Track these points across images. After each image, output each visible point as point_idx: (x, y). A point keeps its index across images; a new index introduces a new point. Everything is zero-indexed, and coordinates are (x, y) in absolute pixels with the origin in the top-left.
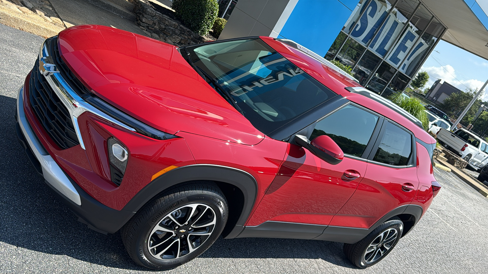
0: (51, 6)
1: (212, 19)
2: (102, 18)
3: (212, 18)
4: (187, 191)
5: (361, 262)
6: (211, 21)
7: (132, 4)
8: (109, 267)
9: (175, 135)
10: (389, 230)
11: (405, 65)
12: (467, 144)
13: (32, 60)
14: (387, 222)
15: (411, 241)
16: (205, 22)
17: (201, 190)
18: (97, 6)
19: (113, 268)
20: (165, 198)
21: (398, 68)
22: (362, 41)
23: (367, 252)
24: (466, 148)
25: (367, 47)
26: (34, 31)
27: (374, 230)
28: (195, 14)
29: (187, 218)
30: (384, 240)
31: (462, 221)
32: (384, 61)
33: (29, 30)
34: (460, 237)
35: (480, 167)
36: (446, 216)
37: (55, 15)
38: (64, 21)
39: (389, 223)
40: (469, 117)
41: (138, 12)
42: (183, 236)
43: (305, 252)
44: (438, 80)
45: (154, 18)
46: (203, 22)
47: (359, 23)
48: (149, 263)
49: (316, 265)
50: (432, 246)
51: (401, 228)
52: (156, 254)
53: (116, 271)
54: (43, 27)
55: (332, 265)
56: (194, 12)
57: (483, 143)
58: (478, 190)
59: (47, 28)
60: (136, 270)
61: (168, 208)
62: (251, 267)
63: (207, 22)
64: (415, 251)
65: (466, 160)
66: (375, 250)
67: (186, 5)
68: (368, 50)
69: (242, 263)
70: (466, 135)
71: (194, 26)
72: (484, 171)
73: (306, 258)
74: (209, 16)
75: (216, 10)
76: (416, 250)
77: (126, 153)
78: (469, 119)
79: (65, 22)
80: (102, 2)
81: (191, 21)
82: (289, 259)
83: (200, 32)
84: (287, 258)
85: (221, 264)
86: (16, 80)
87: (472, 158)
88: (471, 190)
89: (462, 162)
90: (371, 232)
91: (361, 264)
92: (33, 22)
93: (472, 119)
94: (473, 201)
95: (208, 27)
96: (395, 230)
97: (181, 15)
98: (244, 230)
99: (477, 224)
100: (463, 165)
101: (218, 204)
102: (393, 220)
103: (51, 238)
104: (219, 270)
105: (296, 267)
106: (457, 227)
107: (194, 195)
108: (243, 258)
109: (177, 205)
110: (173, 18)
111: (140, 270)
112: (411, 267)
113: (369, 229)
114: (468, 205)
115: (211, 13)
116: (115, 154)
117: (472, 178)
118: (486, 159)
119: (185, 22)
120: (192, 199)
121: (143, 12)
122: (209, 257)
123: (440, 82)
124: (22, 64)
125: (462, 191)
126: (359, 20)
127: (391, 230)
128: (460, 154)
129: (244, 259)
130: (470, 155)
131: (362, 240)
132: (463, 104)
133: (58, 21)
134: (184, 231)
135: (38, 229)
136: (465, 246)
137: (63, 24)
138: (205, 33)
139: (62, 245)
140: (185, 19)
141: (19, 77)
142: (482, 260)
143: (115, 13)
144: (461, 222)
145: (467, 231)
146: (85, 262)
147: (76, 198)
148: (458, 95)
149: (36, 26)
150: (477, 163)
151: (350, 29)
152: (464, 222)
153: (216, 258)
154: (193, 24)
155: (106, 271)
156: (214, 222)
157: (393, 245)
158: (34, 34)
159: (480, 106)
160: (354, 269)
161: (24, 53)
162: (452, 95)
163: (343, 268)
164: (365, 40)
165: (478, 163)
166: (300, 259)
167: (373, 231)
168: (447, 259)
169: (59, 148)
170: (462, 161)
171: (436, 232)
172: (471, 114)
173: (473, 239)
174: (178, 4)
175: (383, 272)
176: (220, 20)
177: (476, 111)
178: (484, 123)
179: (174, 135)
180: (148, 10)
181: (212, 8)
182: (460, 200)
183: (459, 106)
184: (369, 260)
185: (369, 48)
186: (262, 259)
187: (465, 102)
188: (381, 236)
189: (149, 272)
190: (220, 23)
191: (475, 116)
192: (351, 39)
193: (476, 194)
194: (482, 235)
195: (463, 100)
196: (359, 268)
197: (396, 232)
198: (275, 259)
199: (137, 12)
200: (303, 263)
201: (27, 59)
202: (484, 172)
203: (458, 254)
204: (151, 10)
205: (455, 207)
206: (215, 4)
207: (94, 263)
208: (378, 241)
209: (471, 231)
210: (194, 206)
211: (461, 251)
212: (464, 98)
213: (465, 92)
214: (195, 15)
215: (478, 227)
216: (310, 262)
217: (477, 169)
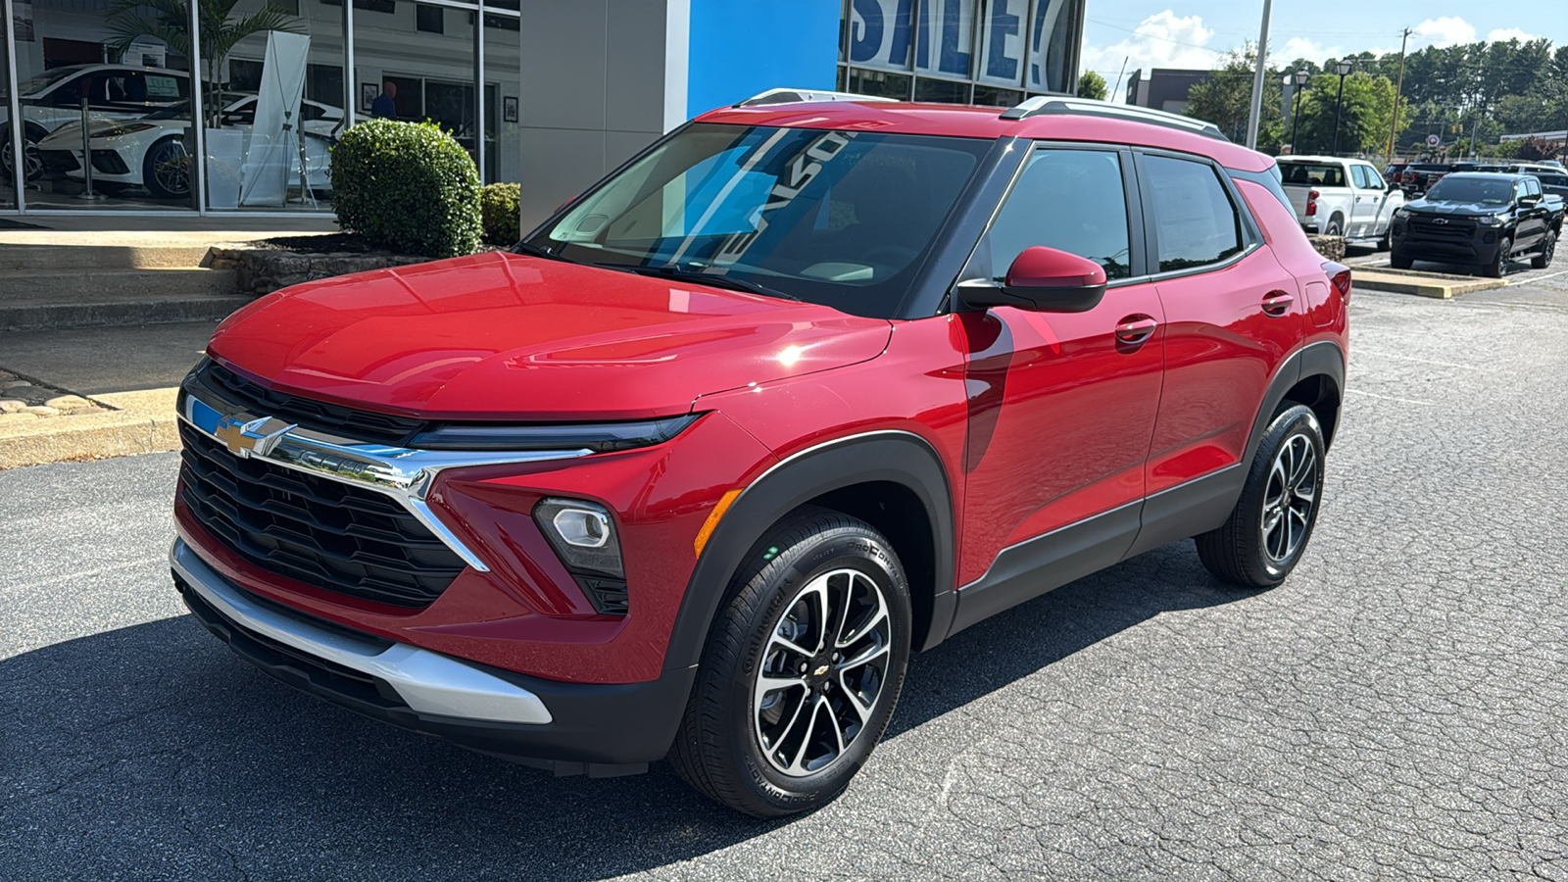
0: (21, 378)
1: (470, 197)
2: (175, 346)
3: (468, 193)
4: (787, 552)
5: (1265, 568)
6: (470, 203)
7: (226, 271)
8: (696, 859)
9: (694, 410)
10: (1289, 443)
11: (1035, 67)
12: (1314, 189)
13: (91, 523)
14: (1274, 424)
15: (1343, 475)
16: (455, 214)
17: (816, 534)
18: (134, 323)
19: (707, 856)
20: (743, 596)
21: (1023, 85)
22: (891, 61)
23: (1266, 532)
24: (1318, 202)
25: (911, 70)
26: (33, 458)
27: (1254, 462)
28: (418, 206)
29: (818, 626)
30: (1291, 479)
31: (1428, 377)
32: (976, 86)
33: (18, 462)
34: (1452, 413)
35: (1379, 233)
36: (1382, 384)
37: (53, 392)
38: (89, 396)
39: (1280, 424)
40: (1270, 129)
41: (256, 284)
42: (827, 685)
43: (1117, 615)
44: (1131, 76)
45: (311, 274)
46: (453, 218)
47: (855, 16)
48: (785, 796)
49: (1163, 630)
50: (1400, 464)
51: (1313, 424)
52: (790, 766)
53: (719, 858)
54: (49, 433)
55: (1201, 611)
56: (412, 201)
57: (1351, 166)
58: (1413, 291)
59: (64, 431)
60: (762, 833)
61: (766, 618)
62: (1019, 705)
63: (461, 212)
64: (1369, 491)
65: (1336, 233)
66: (1281, 517)
67: (378, 195)
68: (919, 79)
69: (991, 707)
70: (1296, 169)
71: (431, 241)
72: (1398, 235)
73: (1129, 626)
74: (458, 194)
75: (469, 167)
76: (1369, 489)
77: (600, 517)
78: (1271, 134)
79: (95, 397)
80: (141, 306)
81: (418, 232)
82: (1091, 647)
83: (456, 249)
84: (1085, 647)
85: (945, 731)
86: (96, 585)
87: (1347, 220)
88: (1397, 300)
89: (1330, 244)
90: (1250, 472)
91: (1268, 572)
92: (16, 434)
93: (1282, 131)
94: (1418, 322)
95: (471, 225)
96: (1302, 438)
97: (379, 229)
98: (961, 602)
99: (1467, 366)
100: (1336, 250)
101: (871, 552)
102: (1284, 411)
103: (507, 865)
104: (951, 745)
105: (1123, 656)
106: (1425, 395)
107: (808, 554)
108: (984, 694)
109: (781, 598)
110: (364, 252)
111: (772, 830)
112: (1386, 529)
113: (1241, 461)
114: (1414, 335)
115: (460, 182)
116: (570, 539)
117: (1379, 271)
118: (1382, 206)
119: (400, 243)
120: (808, 567)
121: (272, 274)
122: (905, 731)
123: (1143, 77)
124: (76, 545)
125: (1375, 314)
126: (853, 10)
127: (1294, 441)
128: (1311, 226)
129: (987, 696)
130: (1337, 216)
131: (1238, 505)
132: (1233, 102)
133: (74, 402)
134: (825, 668)
135: (460, 862)
136: (1475, 426)
137: (94, 404)
138: (473, 245)
139: (547, 866)
140: (396, 234)
141: (97, 576)
142: (1539, 437)
143: (194, 320)
144: (1429, 380)
145: (1456, 392)
146: (633, 875)
147: (528, 708)
148: (1209, 85)
149: (33, 438)
150: (1367, 229)
151: (840, 45)
152: (1432, 376)
153: (921, 724)
154: (426, 237)
155: (694, 869)
156: (883, 611)
157: (1318, 482)
158: (38, 464)
159: (1282, 86)
160: (1258, 596)
161: (56, 519)
162: (1192, 94)
163: (1232, 606)
164: (896, 57)
165: (1371, 226)
166: (1116, 635)
167: (1252, 467)
168: (1457, 472)
169: (414, 608)
170: (1329, 241)
171: (1384, 430)
172: (1270, 119)
173: (1483, 402)
174: (355, 204)
175: (1329, 570)
176: (490, 191)
177: (1278, 103)
178: (1318, 123)
179: (690, 414)
180: (284, 260)
181: (456, 167)
182: (1388, 335)
183: (1227, 114)
184: (1280, 554)
185: (920, 72)
186: (1028, 677)
187: (1236, 93)
188: (1278, 470)
189: (793, 824)
190: (496, 198)
191: (1284, 118)
192: (859, 69)
193: (1414, 303)
194: (1498, 384)
195: (1228, 91)
196: (1270, 587)
197: (1308, 441)
198: (1059, 664)
199: (252, 284)
200: (1128, 639)
201: (78, 529)
202: (1399, 238)
203: (1473, 451)
204: (290, 258)
205: (1389, 355)
206: (456, 151)
207: (654, 867)
208: (1276, 490)
209: (1466, 387)
210: (820, 585)
211: (1477, 441)
212: (1225, 84)
213: (1221, 69)
214: (420, 208)
215: (1474, 371)
216: (1146, 630)
217: (1374, 245)
